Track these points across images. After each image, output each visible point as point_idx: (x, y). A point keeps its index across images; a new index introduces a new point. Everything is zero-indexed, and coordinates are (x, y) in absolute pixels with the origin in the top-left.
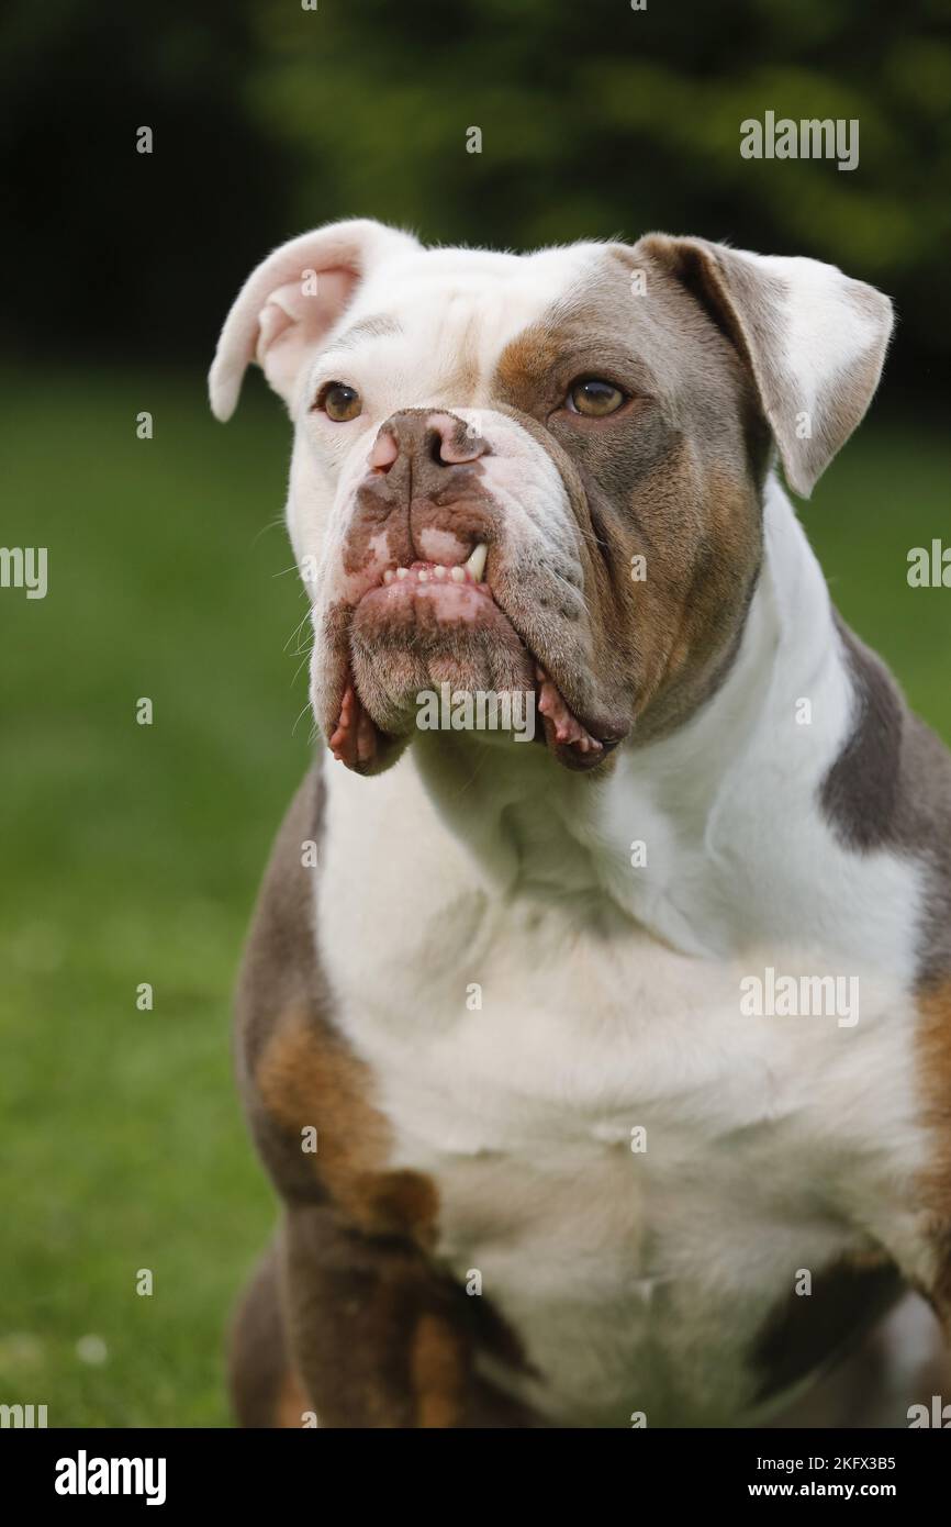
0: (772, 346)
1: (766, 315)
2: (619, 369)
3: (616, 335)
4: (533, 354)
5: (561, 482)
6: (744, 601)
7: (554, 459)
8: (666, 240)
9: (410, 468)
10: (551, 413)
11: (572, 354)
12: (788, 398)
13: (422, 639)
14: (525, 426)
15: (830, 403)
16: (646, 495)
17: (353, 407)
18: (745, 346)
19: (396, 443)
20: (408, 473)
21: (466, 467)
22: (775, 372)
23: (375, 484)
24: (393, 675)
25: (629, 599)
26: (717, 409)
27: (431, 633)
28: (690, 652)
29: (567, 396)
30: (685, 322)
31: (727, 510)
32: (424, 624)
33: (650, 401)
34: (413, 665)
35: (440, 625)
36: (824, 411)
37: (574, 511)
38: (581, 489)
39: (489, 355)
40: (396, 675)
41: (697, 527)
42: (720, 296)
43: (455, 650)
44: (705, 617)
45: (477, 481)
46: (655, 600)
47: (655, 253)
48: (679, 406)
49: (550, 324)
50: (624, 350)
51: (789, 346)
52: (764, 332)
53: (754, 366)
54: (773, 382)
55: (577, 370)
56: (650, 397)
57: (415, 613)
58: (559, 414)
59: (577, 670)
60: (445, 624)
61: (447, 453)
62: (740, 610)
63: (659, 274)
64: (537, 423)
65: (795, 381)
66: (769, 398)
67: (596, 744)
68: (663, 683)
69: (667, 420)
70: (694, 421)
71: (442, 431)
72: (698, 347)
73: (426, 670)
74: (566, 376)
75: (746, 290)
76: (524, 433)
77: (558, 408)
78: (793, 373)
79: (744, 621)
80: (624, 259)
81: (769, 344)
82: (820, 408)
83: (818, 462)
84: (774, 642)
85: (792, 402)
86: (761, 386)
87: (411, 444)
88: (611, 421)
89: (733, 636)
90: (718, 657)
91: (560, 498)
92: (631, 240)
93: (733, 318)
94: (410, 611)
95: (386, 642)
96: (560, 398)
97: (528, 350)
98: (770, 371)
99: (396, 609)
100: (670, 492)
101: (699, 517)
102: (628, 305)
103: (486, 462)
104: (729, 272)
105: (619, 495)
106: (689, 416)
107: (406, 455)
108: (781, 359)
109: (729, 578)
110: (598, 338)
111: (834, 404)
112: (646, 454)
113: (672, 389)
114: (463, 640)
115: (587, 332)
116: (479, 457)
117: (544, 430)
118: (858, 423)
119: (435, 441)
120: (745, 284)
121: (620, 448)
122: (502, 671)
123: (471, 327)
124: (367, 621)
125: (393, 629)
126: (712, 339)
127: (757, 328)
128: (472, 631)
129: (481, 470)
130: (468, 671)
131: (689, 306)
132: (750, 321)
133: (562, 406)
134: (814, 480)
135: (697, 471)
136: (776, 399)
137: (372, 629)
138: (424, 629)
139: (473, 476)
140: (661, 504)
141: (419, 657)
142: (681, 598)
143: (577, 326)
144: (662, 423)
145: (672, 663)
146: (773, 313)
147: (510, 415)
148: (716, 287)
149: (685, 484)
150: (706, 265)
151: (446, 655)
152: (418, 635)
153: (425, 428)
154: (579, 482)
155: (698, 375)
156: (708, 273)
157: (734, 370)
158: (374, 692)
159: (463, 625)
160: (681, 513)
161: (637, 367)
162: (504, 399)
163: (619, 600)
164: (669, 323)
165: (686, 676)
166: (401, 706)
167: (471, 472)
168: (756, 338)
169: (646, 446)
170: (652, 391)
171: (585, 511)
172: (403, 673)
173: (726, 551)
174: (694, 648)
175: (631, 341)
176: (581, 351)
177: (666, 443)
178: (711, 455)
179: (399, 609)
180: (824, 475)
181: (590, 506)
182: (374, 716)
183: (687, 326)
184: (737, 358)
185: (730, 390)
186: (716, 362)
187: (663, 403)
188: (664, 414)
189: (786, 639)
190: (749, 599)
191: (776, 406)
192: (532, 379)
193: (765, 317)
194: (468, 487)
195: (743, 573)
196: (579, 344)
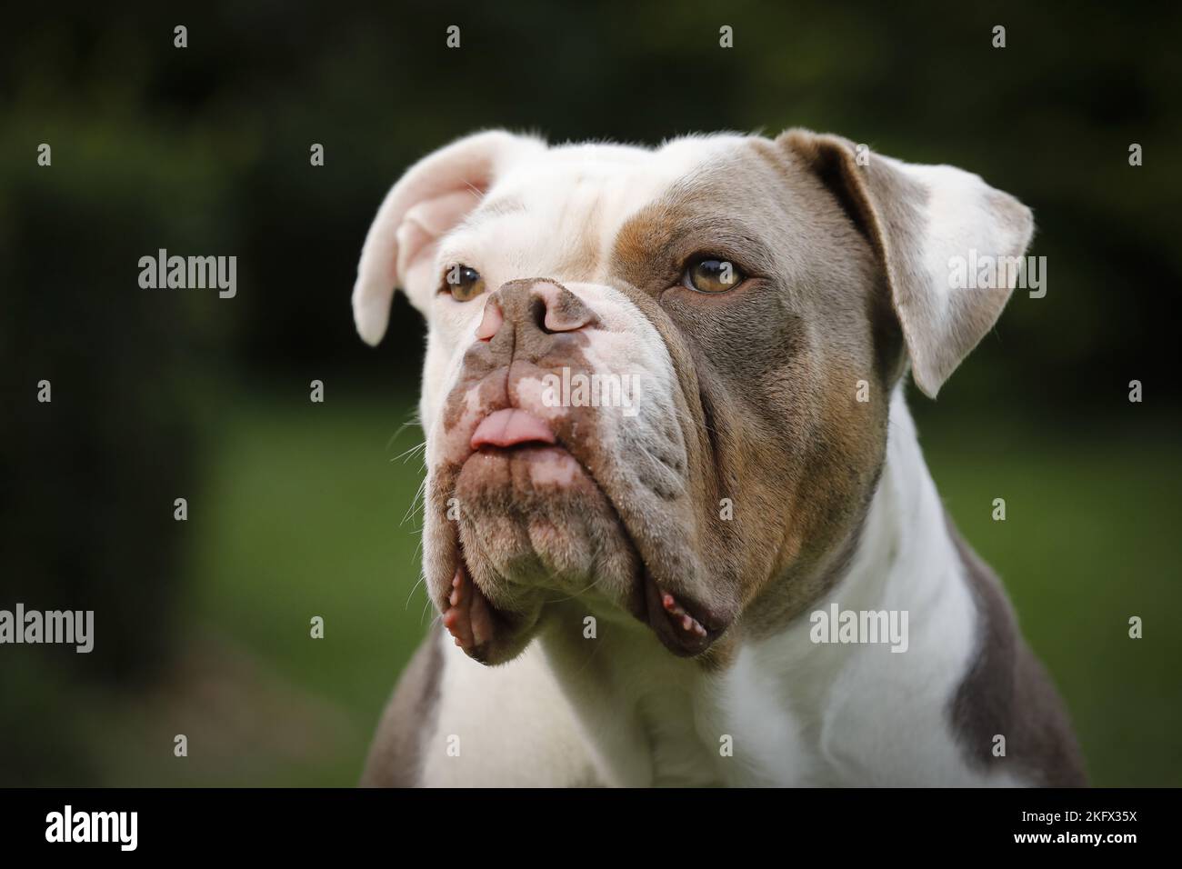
0: (908, 244)
1: (904, 213)
2: (734, 246)
3: (733, 215)
4: (648, 232)
5: (670, 359)
6: (862, 501)
7: (662, 335)
8: (807, 137)
9: (514, 335)
10: (666, 288)
11: (688, 231)
12: (920, 296)
13: (519, 502)
14: (636, 302)
15: (962, 306)
16: (760, 377)
17: (477, 287)
18: (879, 240)
19: (501, 312)
20: (511, 338)
21: (569, 335)
22: (908, 267)
23: (478, 349)
24: (494, 542)
25: (732, 481)
26: (842, 300)
27: (526, 496)
28: (802, 544)
29: (683, 274)
30: (819, 215)
31: (847, 402)
32: (519, 486)
33: (767, 281)
34: (513, 531)
35: (536, 488)
36: (955, 313)
37: (682, 387)
38: (690, 365)
39: (608, 233)
40: (499, 542)
41: (811, 415)
42: (857, 191)
43: (551, 515)
44: (818, 509)
45: (580, 352)
46: (761, 486)
47: (795, 148)
48: (800, 292)
49: (668, 204)
50: (744, 229)
51: (925, 246)
52: (901, 230)
53: (887, 260)
54: (906, 279)
55: (692, 248)
56: (767, 277)
57: (510, 474)
58: (671, 290)
59: (673, 549)
60: (540, 488)
61: (551, 321)
62: (857, 509)
63: (798, 167)
64: (649, 298)
65: (929, 280)
66: (900, 291)
67: (699, 628)
68: (773, 574)
69: (785, 303)
70: (816, 309)
71: (546, 298)
72: (828, 239)
73: (527, 535)
74: (682, 252)
75: (885, 189)
76: (634, 309)
77: (674, 284)
78: (927, 272)
79: (862, 521)
80: (762, 151)
81: (904, 241)
82: (952, 309)
83: (946, 363)
84: (892, 555)
85: (924, 300)
86: (893, 280)
87: (515, 311)
88: (726, 298)
89: (849, 534)
90: (833, 554)
91: (667, 376)
92: (772, 133)
93: (869, 212)
94: (506, 472)
95: (485, 507)
96: (676, 275)
97: (644, 226)
98: (903, 267)
99: (492, 470)
100: (784, 376)
101: (813, 405)
102: (755, 190)
103: (591, 333)
104: (869, 171)
105: (732, 374)
106: (810, 303)
107: (511, 321)
108: (916, 257)
109: (846, 473)
110: (715, 216)
111: (966, 306)
112: (760, 334)
113: (793, 274)
114: (559, 506)
115: (706, 210)
116: (585, 326)
117: (657, 306)
118: (989, 329)
119: (540, 309)
120: (885, 185)
121: (732, 326)
122: (602, 540)
123: (595, 208)
124: (466, 484)
125: (489, 492)
126: (845, 235)
127: (893, 226)
128: (567, 496)
129: (586, 342)
130: (566, 538)
131: (825, 201)
132: (886, 218)
133: (678, 283)
134: (941, 382)
135: (816, 359)
136: (907, 294)
137: (471, 493)
138: (519, 492)
139: (576, 346)
140: (773, 389)
141: (519, 521)
142: (793, 486)
143: (697, 206)
144: (780, 306)
145: (784, 556)
146: (911, 214)
147: (623, 291)
148: (854, 184)
149: (802, 370)
150: (845, 161)
151: (544, 520)
152: (515, 499)
153: (529, 294)
154: (690, 359)
155: (823, 265)
156: (846, 169)
157: (867, 266)
158: (481, 566)
159: (559, 490)
160: (794, 399)
161: (755, 246)
162: (620, 275)
163: (722, 481)
164: (800, 214)
165: (798, 571)
166: (508, 577)
167: (575, 342)
168: (890, 234)
169: (761, 327)
170: (770, 272)
171: (695, 388)
172: (504, 540)
173: (844, 444)
174: (807, 541)
175: (753, 221)
176: (697, 228)
177: (784, 325)
178: (835, 345)
179: (495, 470)
180: (951, 377)
181: (700, 383)
182: (484, 592)
183: (819, 220)
184: (871, 255)
185: (858, 285)
186: (847, 256)
187: (781, 284)
188: (781, 296)
189: (904, 551)
190: (868, 499)
191: (907, 301)
192: (648, 255)
193: (902, 216)
194: (570, 356)
195: (863, 471)
196: (696, 221)
